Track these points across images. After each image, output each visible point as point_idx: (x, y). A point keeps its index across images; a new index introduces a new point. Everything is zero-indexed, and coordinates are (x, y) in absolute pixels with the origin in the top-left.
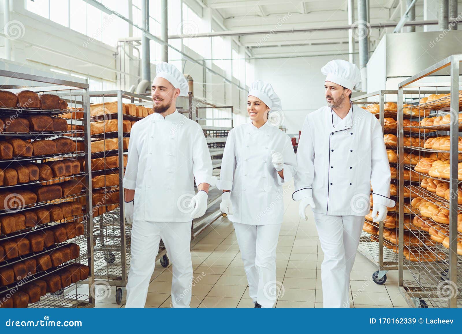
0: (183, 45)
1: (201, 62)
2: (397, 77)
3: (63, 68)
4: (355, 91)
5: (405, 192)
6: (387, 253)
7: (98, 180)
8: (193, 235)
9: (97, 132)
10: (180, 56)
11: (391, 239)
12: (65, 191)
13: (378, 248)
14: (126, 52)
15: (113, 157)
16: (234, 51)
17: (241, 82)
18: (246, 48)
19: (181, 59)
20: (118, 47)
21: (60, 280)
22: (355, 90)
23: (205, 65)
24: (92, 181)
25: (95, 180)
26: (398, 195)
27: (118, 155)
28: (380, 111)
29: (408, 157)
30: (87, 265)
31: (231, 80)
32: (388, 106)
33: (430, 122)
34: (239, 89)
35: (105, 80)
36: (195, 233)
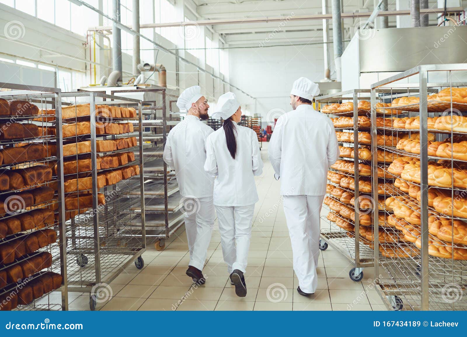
0: (155, 34)
1: (174, 52)
2: (371, 72)
3: (30, 58)
4: (330, 81)
5: (379, 190)
6: (364, 250)
7: (71, 184)
8: (168, 234)
9: (69, 135)
10: (152, 46)
11: (367, 236)
12: (37, 199)
13: (354, 244)
14: (96, 41)
15: (86, 160)
16: (207, 39)
17: (215, 69)
18: (219, 35)
19: (153, 48)
20: (88, 36)
21: (32, 292)
22: (330, 79)
23: (178, 54)
24: (65, 186)
25: (67, 184)
26: (373, 193)
27: (90, 158)
28: (354, 110)
29: (382, 155)
30: (60, 273)
31: (204, 69)
32: (362, 105)
33: (402, 123)
34: (213, 77)
35: (74, 70)
36: (170, 231)
